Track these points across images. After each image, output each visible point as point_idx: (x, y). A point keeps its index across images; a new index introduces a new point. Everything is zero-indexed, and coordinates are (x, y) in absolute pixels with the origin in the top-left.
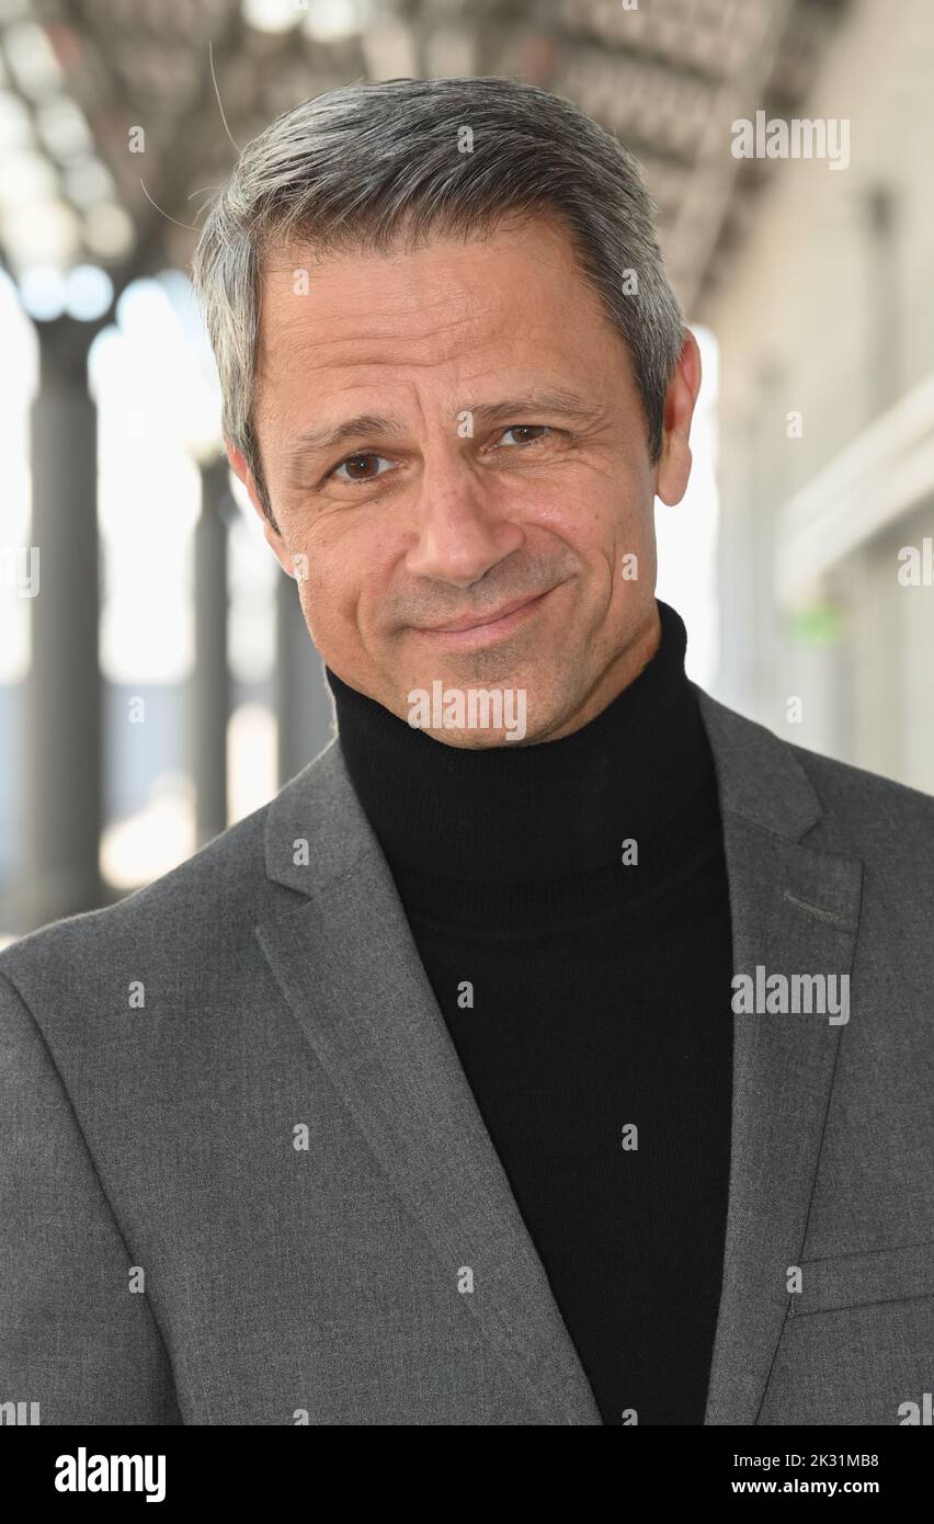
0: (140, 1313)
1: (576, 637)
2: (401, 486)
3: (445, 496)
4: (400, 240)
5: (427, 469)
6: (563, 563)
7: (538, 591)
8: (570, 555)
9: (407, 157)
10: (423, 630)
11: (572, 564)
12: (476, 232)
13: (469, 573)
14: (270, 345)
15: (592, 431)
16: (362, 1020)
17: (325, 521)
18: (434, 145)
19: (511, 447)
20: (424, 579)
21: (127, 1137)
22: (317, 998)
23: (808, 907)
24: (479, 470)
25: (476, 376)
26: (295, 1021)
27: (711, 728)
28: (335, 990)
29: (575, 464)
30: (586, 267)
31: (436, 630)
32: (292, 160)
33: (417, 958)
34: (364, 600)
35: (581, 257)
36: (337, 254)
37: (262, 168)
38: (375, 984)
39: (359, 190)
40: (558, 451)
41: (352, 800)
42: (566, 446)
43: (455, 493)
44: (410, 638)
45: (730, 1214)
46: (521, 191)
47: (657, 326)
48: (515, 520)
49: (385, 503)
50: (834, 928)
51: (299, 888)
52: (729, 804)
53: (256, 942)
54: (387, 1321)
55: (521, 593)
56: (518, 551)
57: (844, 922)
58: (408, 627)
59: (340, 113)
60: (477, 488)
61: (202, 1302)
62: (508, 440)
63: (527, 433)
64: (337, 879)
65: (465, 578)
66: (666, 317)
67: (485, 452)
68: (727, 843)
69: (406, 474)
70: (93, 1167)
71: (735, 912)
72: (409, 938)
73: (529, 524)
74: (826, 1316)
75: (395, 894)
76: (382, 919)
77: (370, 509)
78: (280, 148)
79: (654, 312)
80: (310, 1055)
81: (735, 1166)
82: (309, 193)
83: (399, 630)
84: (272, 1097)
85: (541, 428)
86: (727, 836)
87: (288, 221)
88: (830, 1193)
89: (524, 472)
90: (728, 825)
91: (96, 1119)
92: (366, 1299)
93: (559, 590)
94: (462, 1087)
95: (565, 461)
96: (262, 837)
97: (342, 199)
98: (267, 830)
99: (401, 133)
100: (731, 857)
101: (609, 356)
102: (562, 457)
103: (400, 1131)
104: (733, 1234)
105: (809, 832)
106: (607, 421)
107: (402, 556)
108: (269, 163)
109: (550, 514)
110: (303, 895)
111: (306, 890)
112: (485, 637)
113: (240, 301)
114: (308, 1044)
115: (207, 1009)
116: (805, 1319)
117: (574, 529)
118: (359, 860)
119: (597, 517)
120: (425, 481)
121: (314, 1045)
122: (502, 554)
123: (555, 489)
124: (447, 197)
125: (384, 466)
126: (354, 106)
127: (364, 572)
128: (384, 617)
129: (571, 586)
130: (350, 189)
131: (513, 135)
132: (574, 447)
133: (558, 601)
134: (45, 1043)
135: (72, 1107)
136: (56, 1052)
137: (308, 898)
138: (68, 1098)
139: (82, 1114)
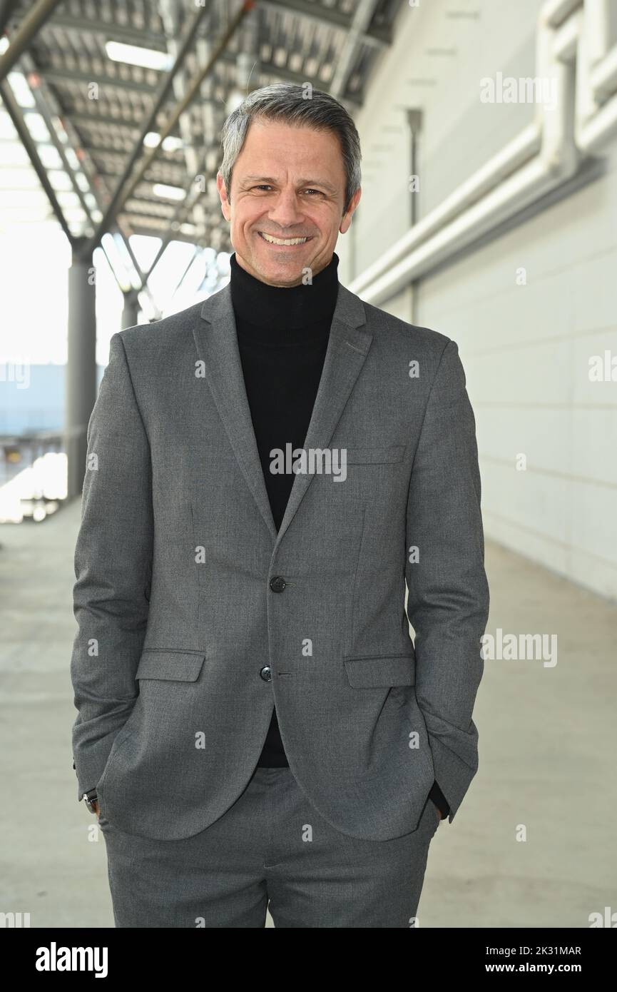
2: (273, 196)
3: (285, 202)
6: (315, 232)
8: (318, 231)
13: (286, 224)
15: (331, 197)
19: (307, 193)
22: (207, 353)
23: (353, 347)
25: (306, 171)
28: (212, 351)
29: (324, 203)
40: (320, 199)
42: (323, 198)
43: (290, 200)
49: (267, 197)
50: (360, 354)
51: (208, 321)
53: (192, 335)
57: (363, 353)
62: (307, 191)
63: (313, 192)
64: (219, 319)
67: (300, 193)
68: (332, 326)
69: (276, 193)
71: (328, 346)
77: (263, 198)
85: (318, 191)
86: (332, 324)
89: (310, 202)
90: (333, 321)
95: (321, 202)
96: (202, 306)
98: (204, 304)
100: (331, 330)
103: (222, 394)
105: (360, 327)
111: (210, 322)
118: (227, 315)
123: (317, 209)
134: (126, 355)
135: (130, 375)
136: (128, 358)
137: (210, 324)
138: (129, 372)
139: (133, 377)
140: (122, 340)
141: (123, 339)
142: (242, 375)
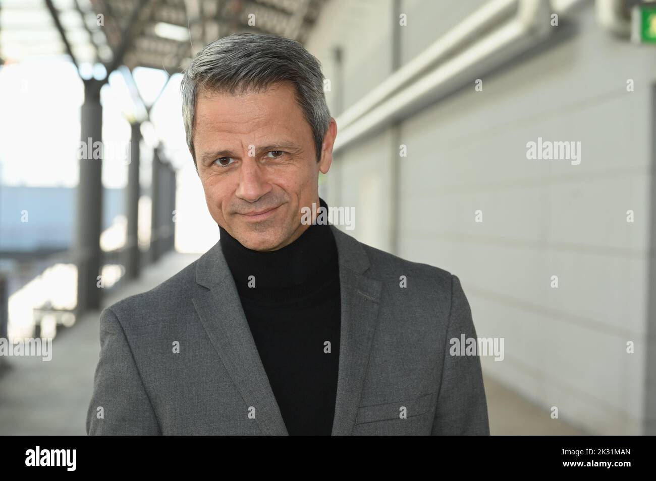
0: (152, 420)
1: (288, 220)
2: (236, 169)
3: (248, 174)
4: (238, 91)
5: (243, 164)
6: (284, 198)
7: (275, 206)
8: (286, 195)
9: (242, 66)
10: (241, 214)
11: (287, 198)
12: (262, 90)
13: (253, 199)
14: (198, 121)
15: (297, 153)
16: (224, 329)
17: (212, 178)
18: (250, 62)
19: (271, 158)
20: (242, 199)
21: (150, 365)
22: (211, 321)
23: (365, 295)
24: (260, 165)
25: (261, 137)
26: (204, 329)
27: (336, 238)
28: (216, 319)
29: (291, 165)
30: (299, 101)
31: (244, 215)
32: (208, 62)
33: (242, 310)
34: (223, 203)
35: (298, 98)
36: (218, 94)
37: (198, 64)
38: (229, 317)
39: (226, 75)
40: (286, 160)
41: (224, 260)
42: (288, 159)
43: (251, 173)
44: (237, 216)
45: (338, 392)
46: (277, 78)
47: (321, 119)
48: (270, 182)
49: (229, 173)
50: (373, 302)
51: (206, 286)
52: (341, 262)
53: (192, 303)
54: (230, 424)
55: (270, 206)
56: (269, 192)
57: (376, 300)
58: (236, 213)
59: (224, 47)
60: (258, 171)
61: (172, 417)
62: (270, 155)
63: (277, 153)
64: (218, 284)
65: (253, 200)
66: (324, 116)
67: (263, 159)
68: (340, 275)
69: (237, 165)
70: (139, 374)
71: (342, 297)
72: (240, 303)
73: (275, 184)
74: (366, 425)
75: (236, 289)
76: (232, 297)
77: (225, 175)
78: (205, 57)
79: (320, 114)
80: (208, 339)
81: (340, 377)
82: (210, 75)
83: (234, 213)
84: (196, 353)
85: (281, 152)
86: (340, 272)
87: (203, 83)
88: (369, 386)
89: (275, 167)
90: (341, 268)
91: (140, 358)
92: (223, 417)
93: (282, 206)
94: (255, 351)
95: (288, 164)
96: (195, 270)
97: (220, 78)
98: (197, 268)
99: (240, 58)
100: (341, 279)
101: (304, 129)
102: (287, 162)
103: (235, 364)
104: (338, 398)
105: (366, 271)
106: (302, 150)
107: (234, 191)
108: (200, 62)
109: (281, 181)
110: (207, 289)
111: (208, 287)
112: (259, 218)
113: (190, 104)
114: (207, 336)
115: (176, 324)
116: (360, 425)
117: (288, 186)
118: (225, 278)
119: (295, 183)
120: (242, 167)
121: (209, 337)
122: (265, 193)
123: (283, 173)
124: (253, 79)
125: (231, 161)
126: (229, 45)
127: (223, 195)
128: (229, 209)
129: (286, 205)
130: (222, 75)
131: (276, 60)
132: (291, 159)
133: (282, 209)
134: (125, 335)
135: (133, 355)
136: (128, 337)
137: (210, 290)
138: (131, 352)
139: (136, 357)
140: (116, 318)
141: (118, 315)
142: (253, 341)
